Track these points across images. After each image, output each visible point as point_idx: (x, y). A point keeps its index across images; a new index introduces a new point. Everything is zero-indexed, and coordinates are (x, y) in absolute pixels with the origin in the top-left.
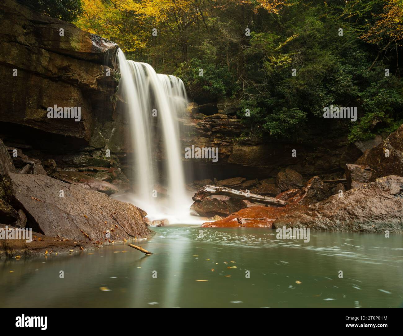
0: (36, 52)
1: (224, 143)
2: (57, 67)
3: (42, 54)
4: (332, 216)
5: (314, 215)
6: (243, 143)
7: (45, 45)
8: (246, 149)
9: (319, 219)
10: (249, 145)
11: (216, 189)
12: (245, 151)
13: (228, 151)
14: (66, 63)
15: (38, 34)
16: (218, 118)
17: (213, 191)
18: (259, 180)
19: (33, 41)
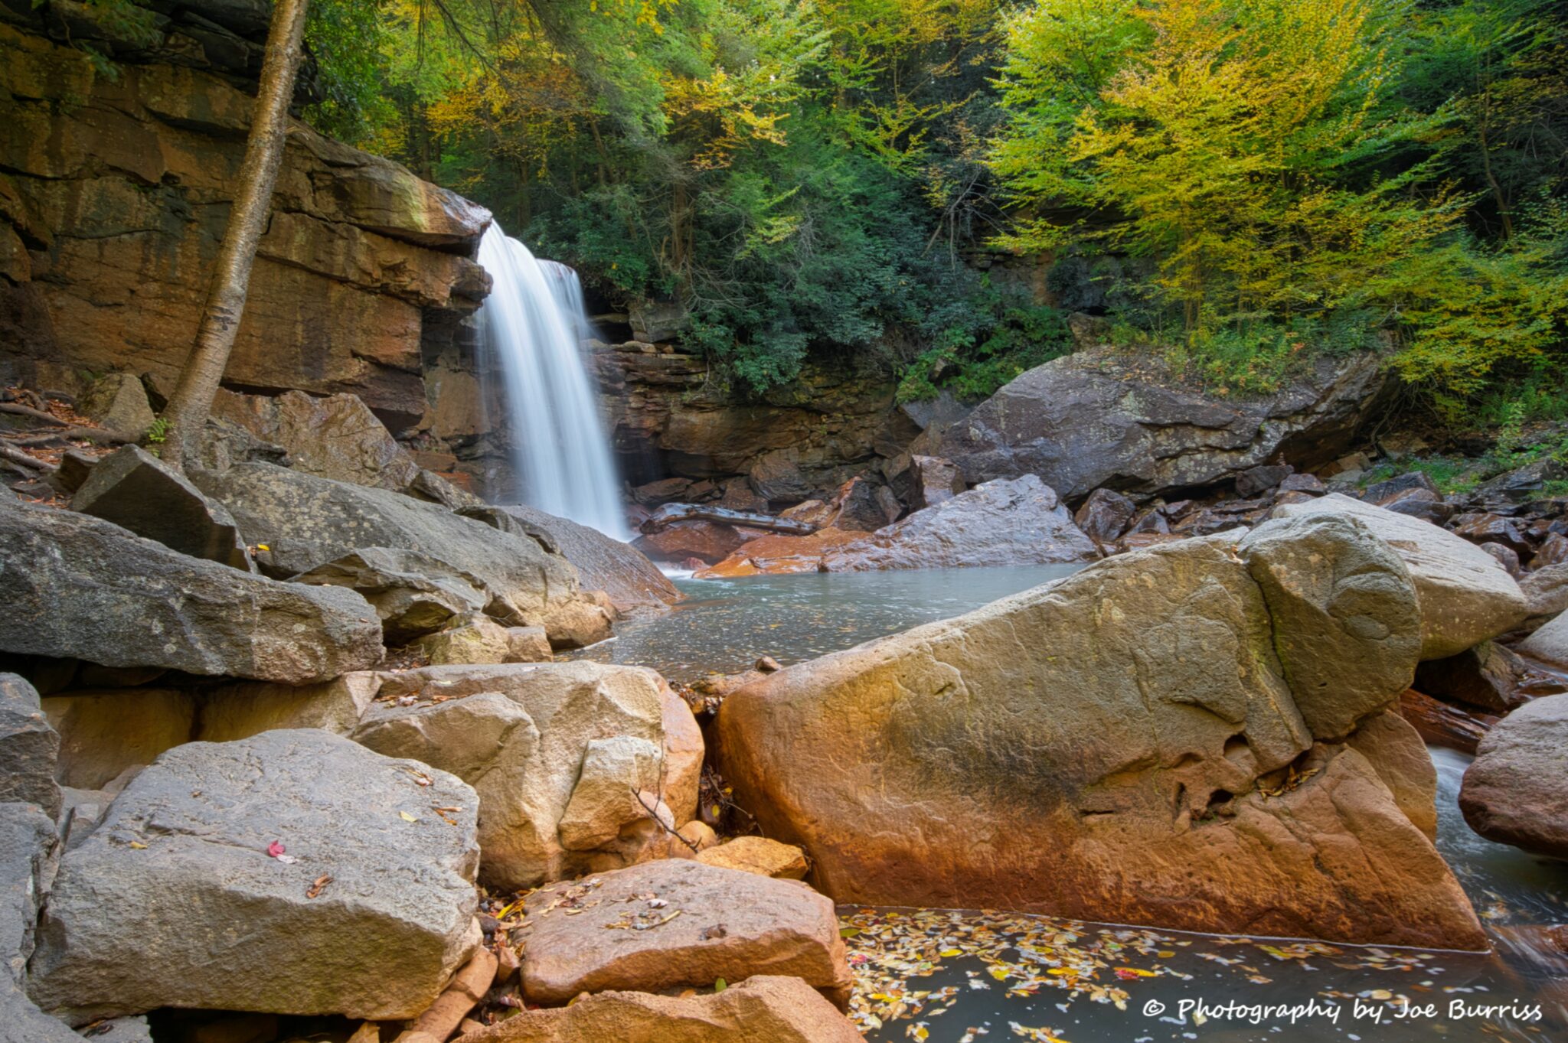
0: (345, 234)
1: (651, 407)
2: (380, 265)
3: (355, 239)
4: (916, 546)
5: (888, 545)
6: (688, 407)
7: (358, 218)
8: (695, 418)
9: (897, 552)
10: (702, 410)
11: (687, 511)
12: (694, 424)
13: (659, 424)
14: (399, 258)
15: (340, 192)
16: (637, 351)
17: (681, 514)
18: (717, 481)
19: (332, 209)
